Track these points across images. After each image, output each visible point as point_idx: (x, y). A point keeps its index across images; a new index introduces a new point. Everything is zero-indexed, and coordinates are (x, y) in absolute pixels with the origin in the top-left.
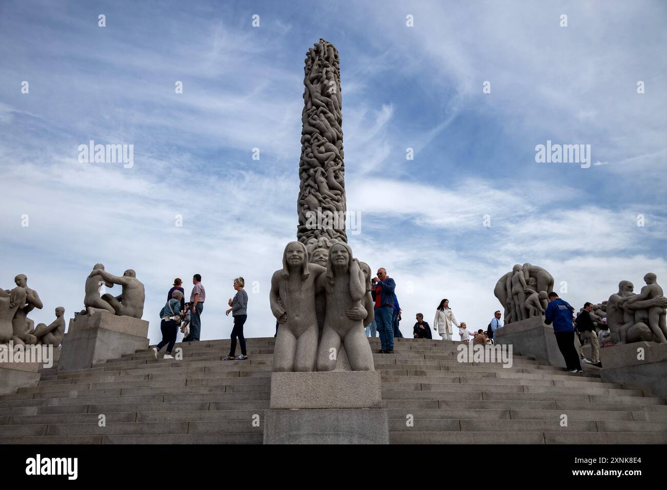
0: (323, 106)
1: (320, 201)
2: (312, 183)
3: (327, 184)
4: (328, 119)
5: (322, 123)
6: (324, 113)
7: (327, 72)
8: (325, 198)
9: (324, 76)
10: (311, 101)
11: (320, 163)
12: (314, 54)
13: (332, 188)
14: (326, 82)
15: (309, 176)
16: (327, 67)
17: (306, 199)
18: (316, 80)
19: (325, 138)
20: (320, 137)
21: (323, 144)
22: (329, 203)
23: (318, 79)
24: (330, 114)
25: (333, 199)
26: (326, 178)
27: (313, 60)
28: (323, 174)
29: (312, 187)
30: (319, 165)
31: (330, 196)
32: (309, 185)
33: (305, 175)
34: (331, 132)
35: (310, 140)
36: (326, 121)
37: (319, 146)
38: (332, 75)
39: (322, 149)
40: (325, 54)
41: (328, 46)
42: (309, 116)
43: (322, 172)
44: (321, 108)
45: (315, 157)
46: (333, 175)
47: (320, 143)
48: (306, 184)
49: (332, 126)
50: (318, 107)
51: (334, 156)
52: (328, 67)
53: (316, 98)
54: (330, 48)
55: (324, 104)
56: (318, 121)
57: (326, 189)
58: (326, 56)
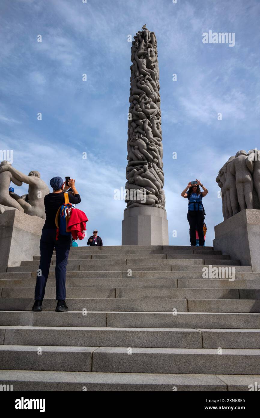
0: (149, 75)
1: (147, 144)
2: (141, 131)
3: (152, 132)
4: (152, 84)
5: (148, 87)
6: (150, 80)
7: (151, 51)
8: (151, 142)
9: (149, 54)
10: (139, 71)
11: (146, 116)
12: (140, 37)
13: (155, 135)
14: (150, 58)
15: (138, 125)
16: (150, 48)
17: (136, 142)
18: (143, 56)
19: (150, 98)
20: (147, 98)
21: (149, 102)
22: (154, 146)
23: (145, 56)
24: (153, 82)
25: (156, 144)
26: (151, 128)
27: (140, 43)
28: (149, 125)
29: (140, 133)
30: (145, 117)
31: (155, 141)
32: (138, 132)
33: (134, 124)
34: (155, 95)
35: (139, 99)
36: (151, 86)
37: (146, 104)
38: (154, 54)
39: (148, 105)
40: (149, 39)
41: (151, 34)
42: (138, 81)
43: (149, 123)
44: (147, 76)
45: (142, 111)
46: (156, 126)
47: (146, 101)
48: (136, 130)
49: (155, 90)
50: (145, 75)
51: (156, 112)
52: (152, 48)
53: (143, 69)
54: (152, 35)
55: (149, 74)
56: (145, 85)
57: (151, 136)
58: (150, 40)
